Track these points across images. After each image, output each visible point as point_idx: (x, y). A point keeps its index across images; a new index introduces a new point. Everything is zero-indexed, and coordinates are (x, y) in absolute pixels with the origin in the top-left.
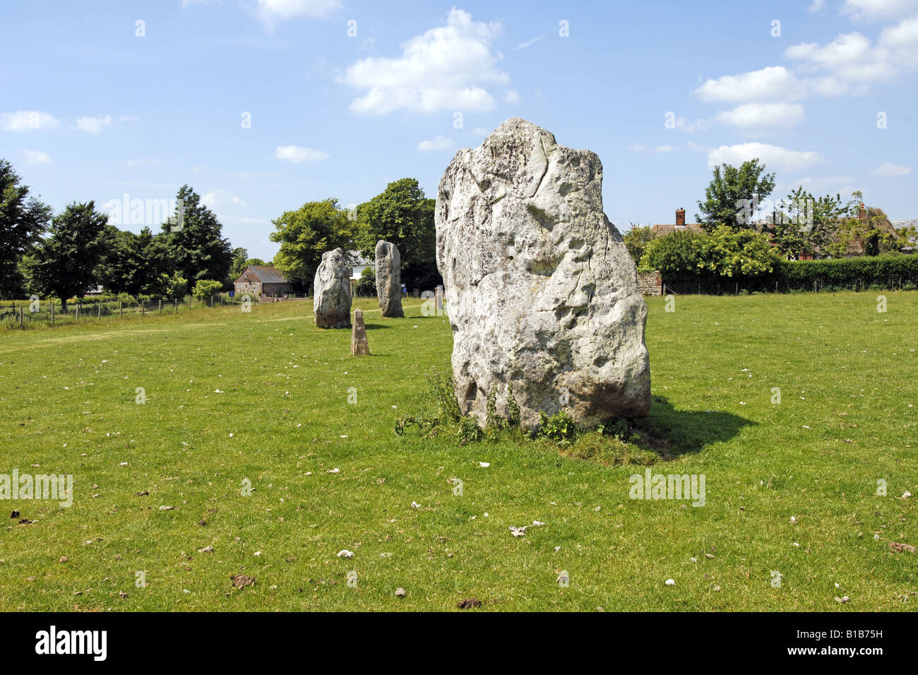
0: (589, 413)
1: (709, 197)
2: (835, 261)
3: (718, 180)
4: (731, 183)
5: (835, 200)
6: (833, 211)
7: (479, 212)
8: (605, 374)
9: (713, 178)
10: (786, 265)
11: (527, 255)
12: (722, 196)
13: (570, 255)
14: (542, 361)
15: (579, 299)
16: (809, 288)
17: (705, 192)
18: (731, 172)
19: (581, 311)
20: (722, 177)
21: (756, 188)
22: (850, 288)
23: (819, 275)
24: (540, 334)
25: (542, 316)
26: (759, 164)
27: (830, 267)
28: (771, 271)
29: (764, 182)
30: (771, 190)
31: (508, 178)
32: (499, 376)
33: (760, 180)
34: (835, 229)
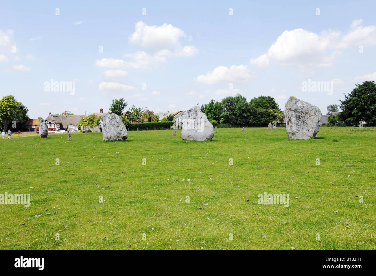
0: (122, 139)
1: (111, 107)
2: (141, 123)
3: (114, 103)
4: (117, 103)
5: (142, 108)
6: (141, 111)
7: (111, 122)
8: (124, 135)
9: (112, 102)
10: (131, 124)
11: (116, 126)
12: (114, 107)
13: (120, 126)
14: (118, 135)
15: (122, 129)
16: (136, 130)
17: (110, 105)
18: (117, 101)
19: (122, 130)
20: (115, 102)
21: (123, 105)
22: (145, 130)
23: (138, 127)
24: (118, 132)
25: (118, 131)
26: (124, 99)
27: (140, 125)
28: (127, 126)
29: (125, 104)
30: (126, 106)
31: (114, 119)
32: (114, 136)
33: (124, 103)
34: (141, 115)
